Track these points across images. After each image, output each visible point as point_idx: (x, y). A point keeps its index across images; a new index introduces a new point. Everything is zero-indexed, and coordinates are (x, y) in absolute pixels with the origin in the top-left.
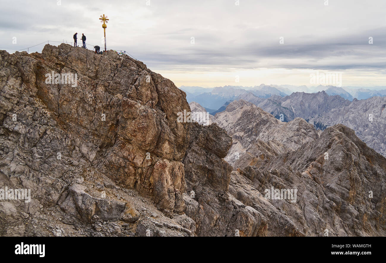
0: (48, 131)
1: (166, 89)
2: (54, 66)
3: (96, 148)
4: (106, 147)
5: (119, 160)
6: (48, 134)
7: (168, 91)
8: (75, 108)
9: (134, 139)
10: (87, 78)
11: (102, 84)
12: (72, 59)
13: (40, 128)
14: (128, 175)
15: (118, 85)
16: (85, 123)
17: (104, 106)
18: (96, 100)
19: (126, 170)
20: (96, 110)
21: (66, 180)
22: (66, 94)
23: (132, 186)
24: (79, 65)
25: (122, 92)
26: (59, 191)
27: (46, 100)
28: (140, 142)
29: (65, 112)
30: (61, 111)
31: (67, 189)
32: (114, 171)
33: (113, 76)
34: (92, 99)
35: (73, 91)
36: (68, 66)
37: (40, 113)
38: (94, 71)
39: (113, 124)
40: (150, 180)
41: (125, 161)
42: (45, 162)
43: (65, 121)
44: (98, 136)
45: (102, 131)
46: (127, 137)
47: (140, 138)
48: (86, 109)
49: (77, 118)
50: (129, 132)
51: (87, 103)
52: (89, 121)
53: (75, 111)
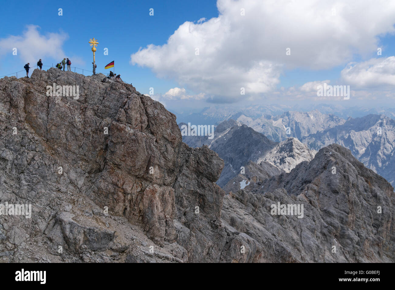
0: (36, 157)
1: (156, 111)
2: (43, 91)
3: (85, 173)
4: (94, 172)
5: (108, 185)
6: (36, 160)
7: (158, 114)
8: (64, 133)
9: (123, 164)
10: (76, 102)
11: (91, 109)
12: (61, 83)
13: (27, 154)
14: (117, 202)
15: (107, 108)
16: (74, 148)
17: (93, 130)
18: (85, 124)
19: (116, 197)
20: (85, 135)
21: (54, 208)
22: (55, 119)
23: (121, 213)
25: (111, 116)
26: (47, 220)
27: (34, 126)
28: (129, 167)
29: (53, 137)
30: (49, 136)
31: (54, 217)
32: (103, 198)
33: (102, 99)
34: (81, 123)
35: (62, 116)
37: (29, 139)
38: (83, 95)
39: (102, 149)
40: (140, 206)
41: (114, 187)
42: (32, 189)
43: (54, 146)
44: (86, 161)
45: (90, 156)
46: (116, 162)
47: (129, 163)
48: (75, 134)
49: (66, 143)
50: (118, 156)
51: (76, 128)
52: (77, 146)
53: (64, 136)
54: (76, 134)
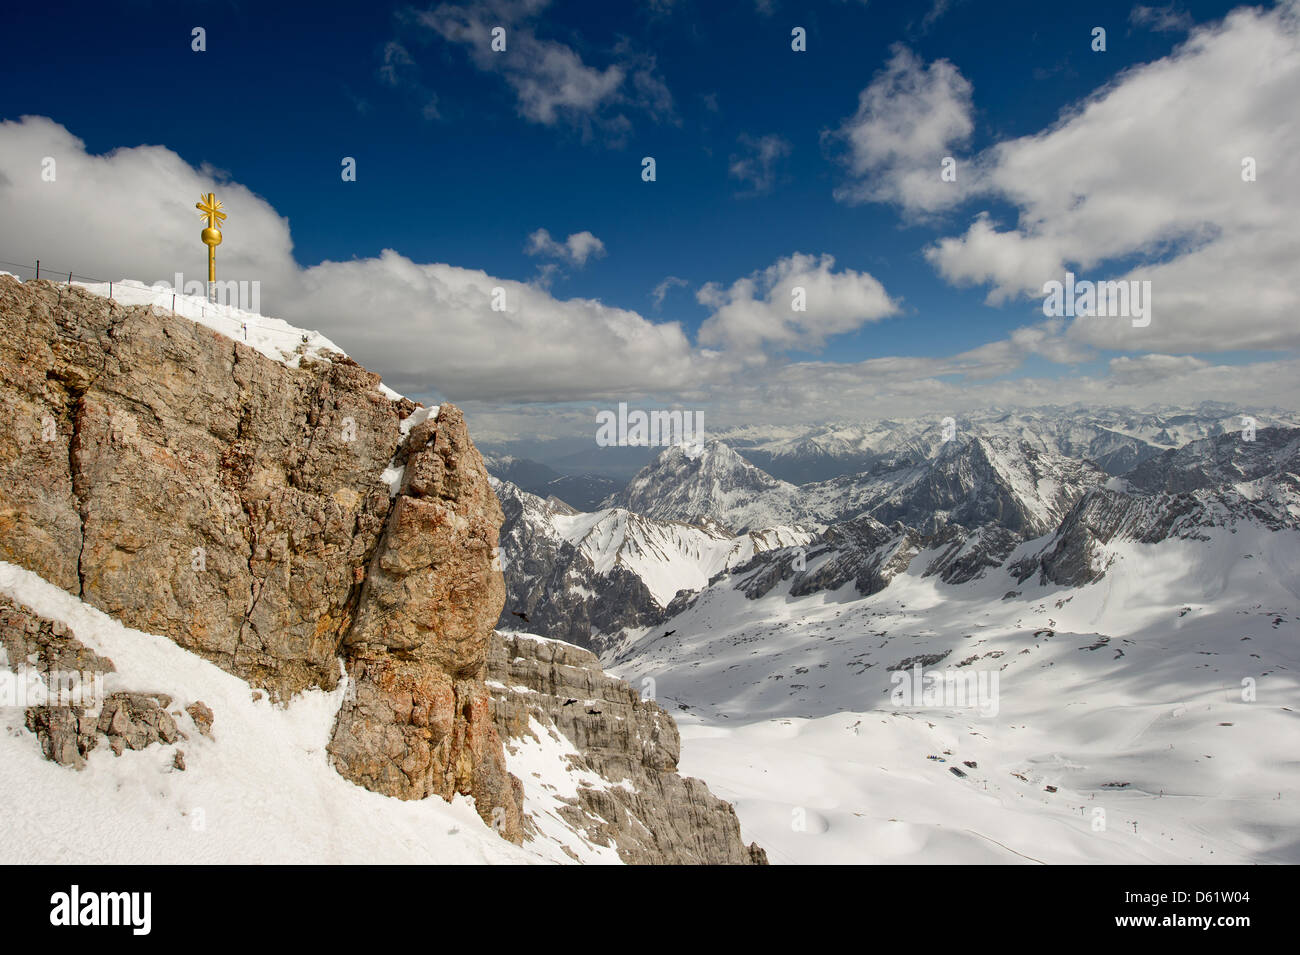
5: (384, 734)
8: (169, 576)
9: (428, 640)
10: (206, 435)
11: (274, 460)
15: (341, 456)
16: (216, 630)
17: (297, 544)
18: (250, 524)
19: (410, 764)
20: (257, 567)
22: (124, 515)
24: (168, 383)
28: (452, 645)
29: (120, 606)
33: (303, 424)
34: (239, 522)
35: (155, 500)
36: (113, 388)
38: (235, 406)
39: (334, 607)
41: (404, 732)
44: (273, 671)
45: (287, 645)
46: (405, 640)
47: (454, 629)
48: (219, 572)
49: (178, 621)
50: (414, 618)
51: (221, 544)
52: (230, 620)
53: (168, 587)
54: (225, 571)
